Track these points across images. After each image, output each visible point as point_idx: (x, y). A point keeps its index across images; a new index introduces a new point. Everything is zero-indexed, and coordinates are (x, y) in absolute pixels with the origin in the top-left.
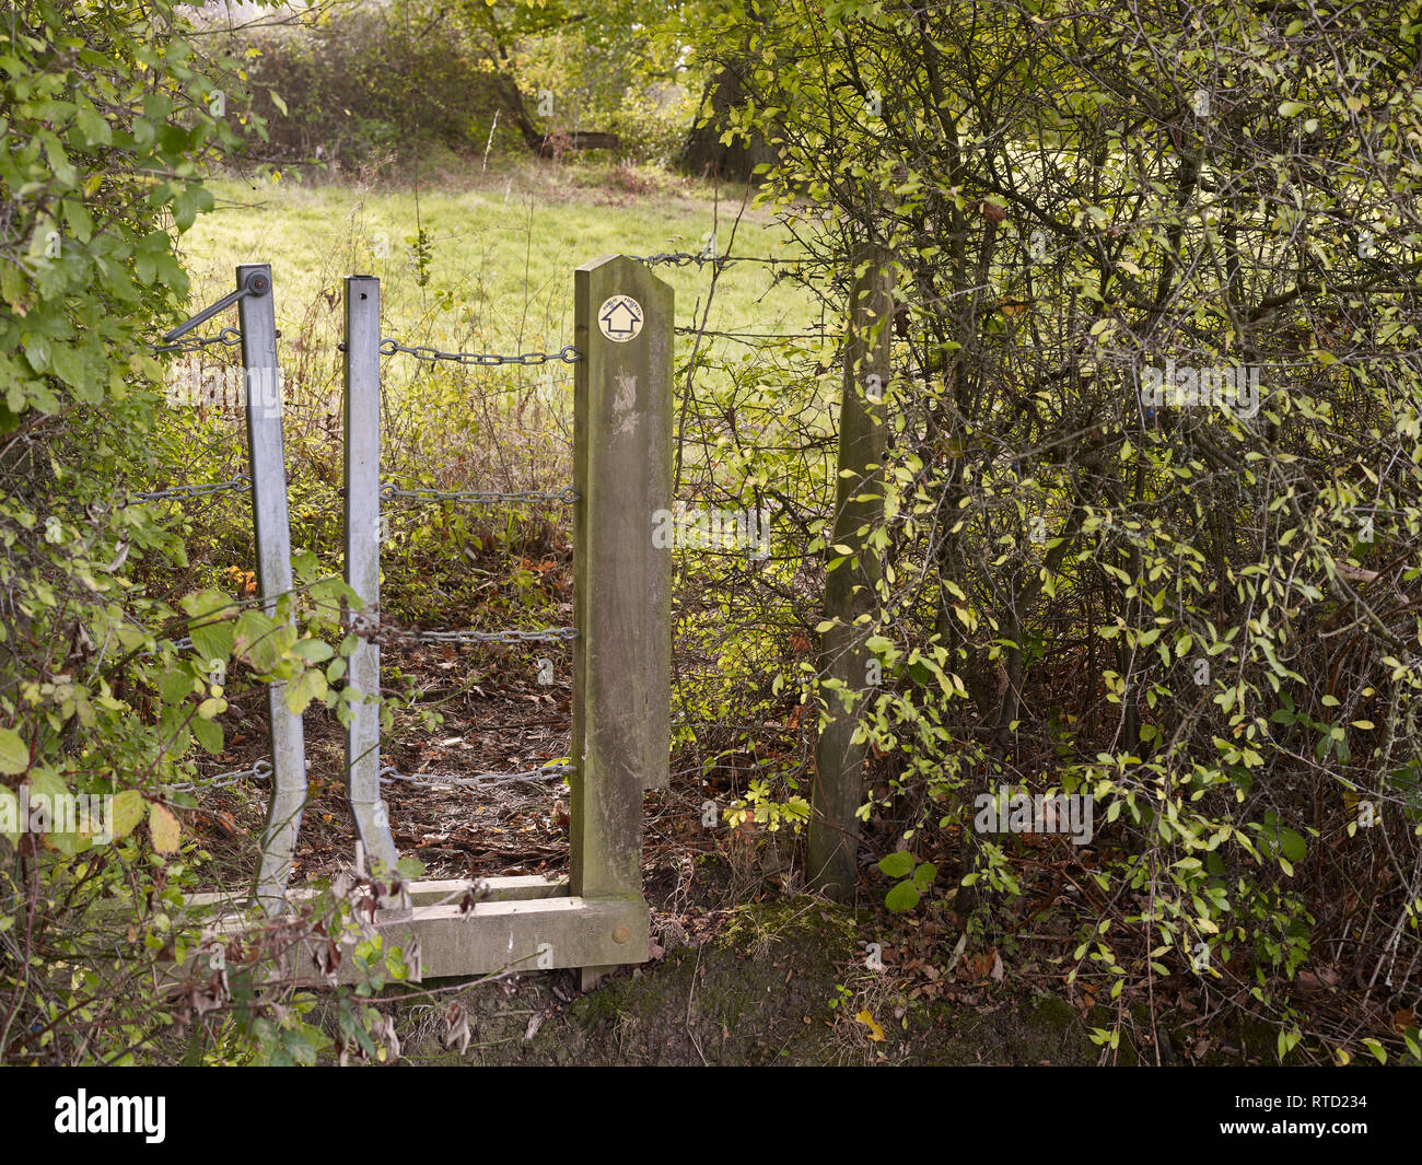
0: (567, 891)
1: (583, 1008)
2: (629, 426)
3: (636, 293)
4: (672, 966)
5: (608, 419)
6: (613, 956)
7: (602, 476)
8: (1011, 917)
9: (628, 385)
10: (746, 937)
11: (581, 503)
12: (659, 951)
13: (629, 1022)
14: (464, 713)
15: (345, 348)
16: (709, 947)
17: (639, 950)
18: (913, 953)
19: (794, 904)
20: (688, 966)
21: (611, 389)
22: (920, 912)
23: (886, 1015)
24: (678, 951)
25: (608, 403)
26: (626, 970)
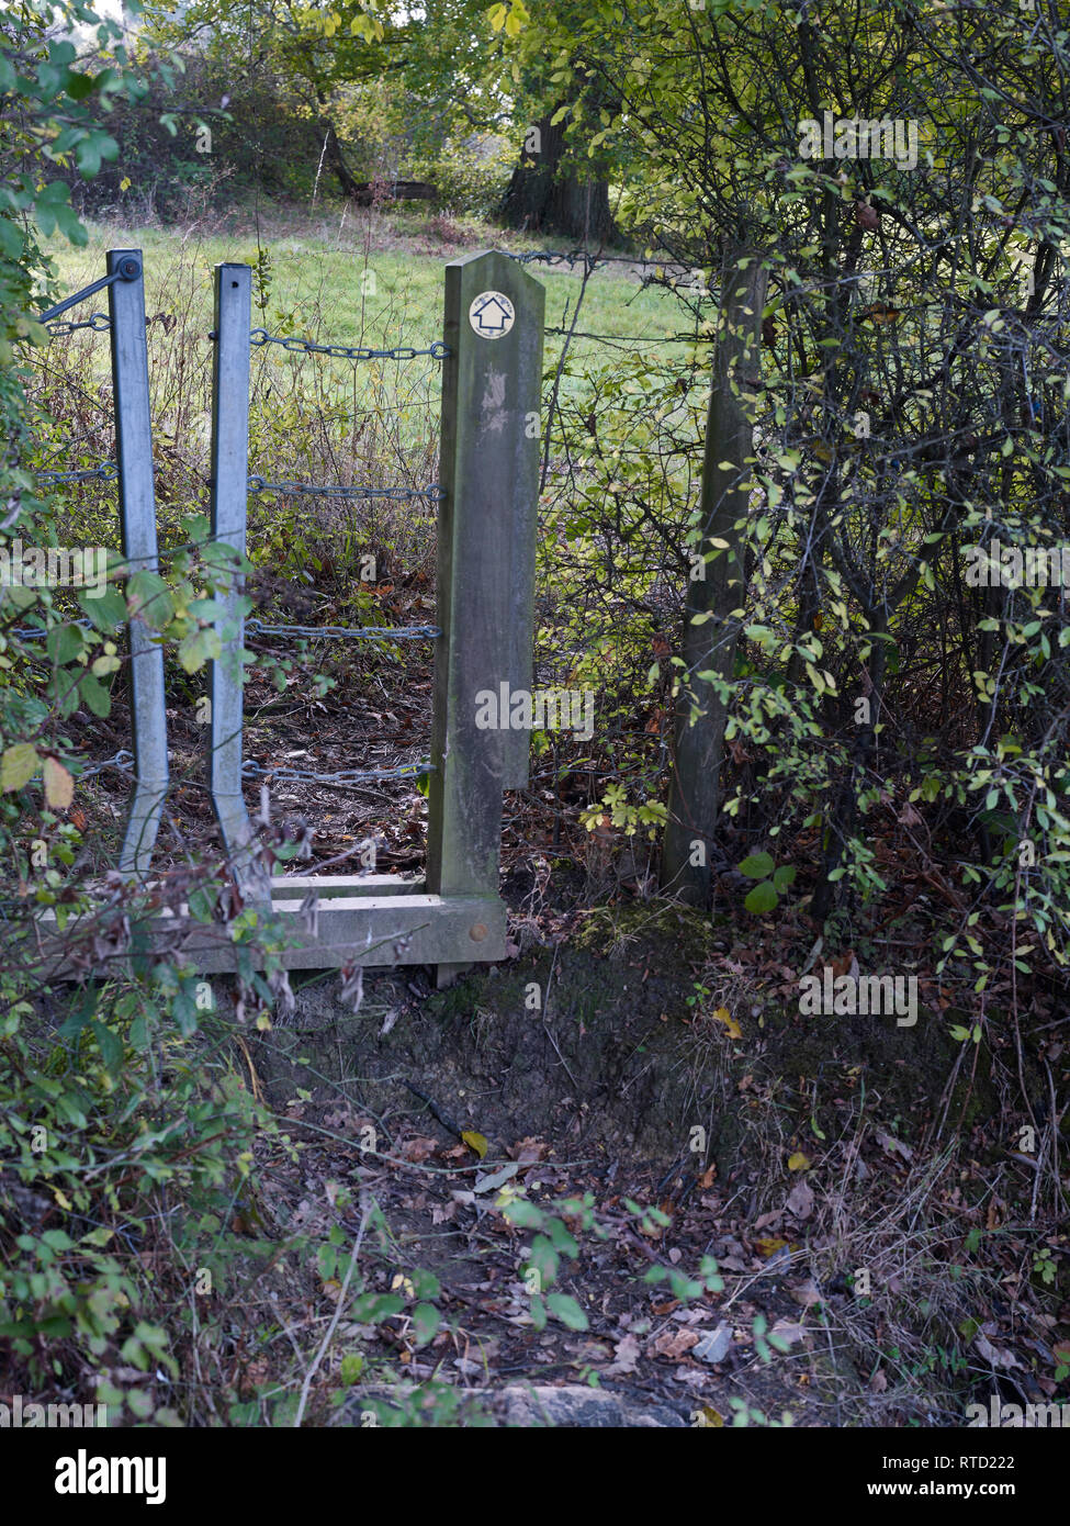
0: (423, 889)
1: (439, 1003)
2: (497, 424)
3: (508, 290)
4: (529, 962)
5: (477, 416)
6: (470, 953)
7: (468, 473)
8: (868, 923)
9: (498, 382)
10: (602, 938)
11: (446, 502)
12: (514, 951)
13: (485, 1017)
14: (307, 727)
15: (216, 337)
16: (565, 947)
17: (496, 949)
18: (769, 954)
19: (650, 906)
20: (545, 964)
21: (480, 386)
22: (776, 916)
23: (743, 1012)
24: (534, 951)
25: (477, 399)
26: (482, 967)
